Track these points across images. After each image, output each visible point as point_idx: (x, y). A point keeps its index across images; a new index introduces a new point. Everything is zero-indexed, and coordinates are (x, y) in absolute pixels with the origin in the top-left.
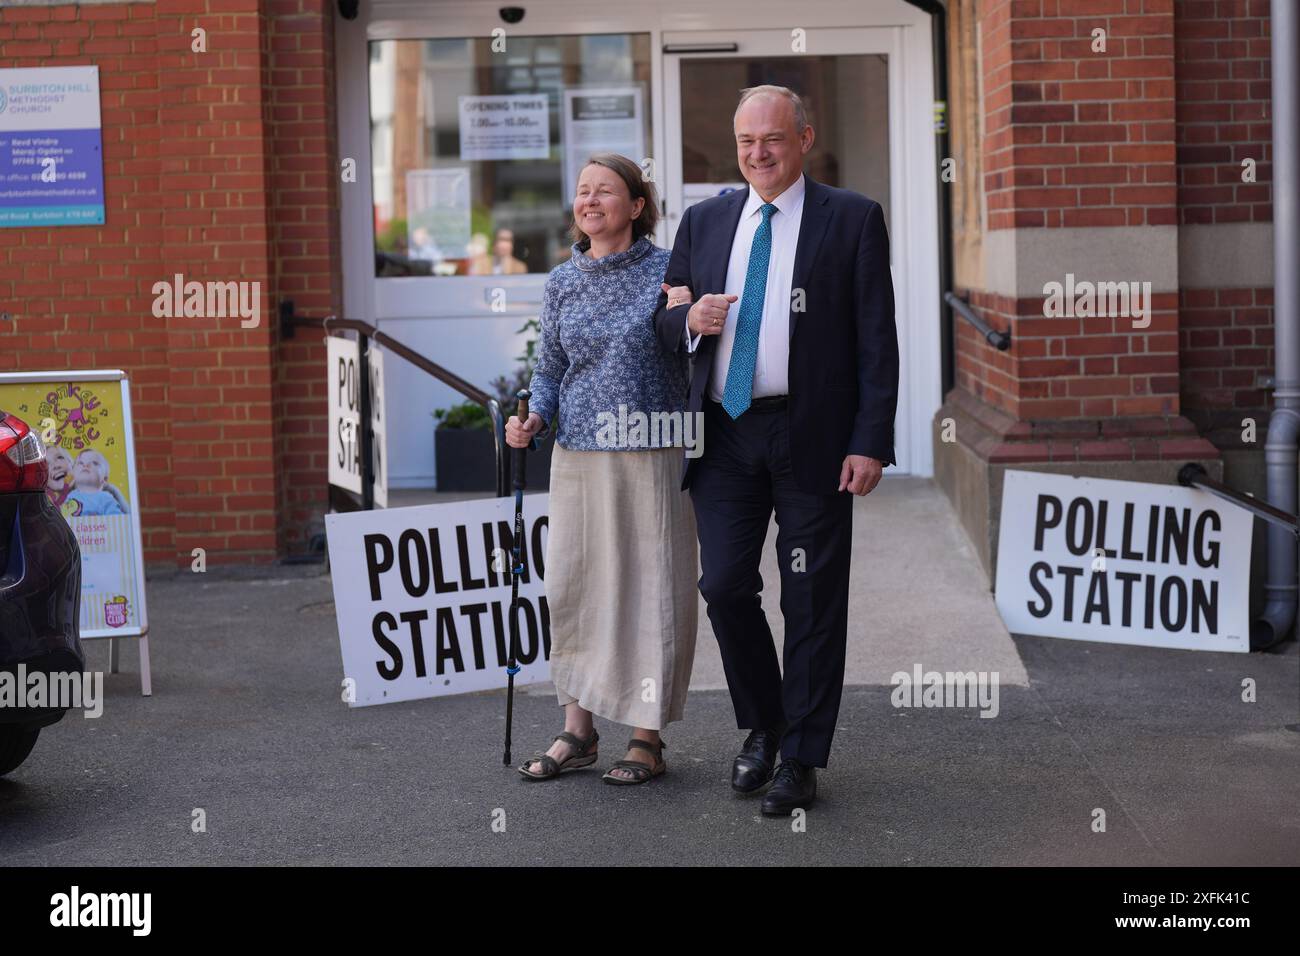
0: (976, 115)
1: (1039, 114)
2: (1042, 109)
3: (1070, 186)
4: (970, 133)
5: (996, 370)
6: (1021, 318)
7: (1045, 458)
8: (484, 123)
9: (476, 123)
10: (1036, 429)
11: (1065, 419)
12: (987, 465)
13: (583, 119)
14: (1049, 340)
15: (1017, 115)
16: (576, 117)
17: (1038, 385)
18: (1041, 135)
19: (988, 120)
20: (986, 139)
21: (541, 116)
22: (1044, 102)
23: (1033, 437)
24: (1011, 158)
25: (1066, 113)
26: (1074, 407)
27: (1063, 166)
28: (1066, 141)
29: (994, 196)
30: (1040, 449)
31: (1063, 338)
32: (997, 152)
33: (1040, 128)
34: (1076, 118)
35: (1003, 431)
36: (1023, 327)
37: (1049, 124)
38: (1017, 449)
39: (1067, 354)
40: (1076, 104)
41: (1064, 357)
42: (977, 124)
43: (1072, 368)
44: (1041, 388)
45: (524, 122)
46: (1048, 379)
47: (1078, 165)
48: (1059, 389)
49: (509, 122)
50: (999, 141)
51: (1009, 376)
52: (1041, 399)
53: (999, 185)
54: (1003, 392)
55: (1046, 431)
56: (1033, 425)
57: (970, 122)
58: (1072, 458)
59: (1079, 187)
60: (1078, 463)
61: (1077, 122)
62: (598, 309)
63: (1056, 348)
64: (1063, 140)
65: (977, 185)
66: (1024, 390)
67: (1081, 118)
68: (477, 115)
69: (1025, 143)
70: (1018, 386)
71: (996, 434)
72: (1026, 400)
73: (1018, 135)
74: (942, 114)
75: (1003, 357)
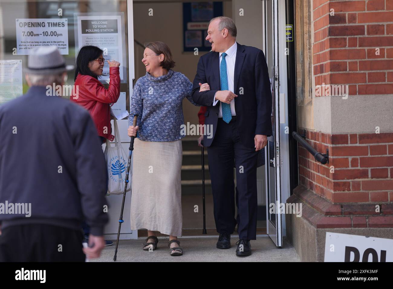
0: (309, 32)
1: (345, 31)
2: (346, 28)
3: (362, 72)
4: (306, 42)
5: (321, 175)
6: (334, 146)
7: (349, 226)
8: (31, 34)
9: (26, 34)
10: (343, 209)
11: (360, 203)
12: (316, 229)
13: (87, 33)
14: (350, 158)
15: (331, 31)
16: (84, 32)
17: (345, 183)
18: (346, 43)
19: (315, 34)
20: (314, 46)
21: (64, 31)
22: (347, 24)
23: (341, 213)
24: (328, 56)
25: (360, 30)
26: (365, 197)
27: (358, 61)
28: (360, 46)
29: (319, 77)
30: (346, 220)
31: (358, 157)
32: (321, 53)
33: (345, 39)
34: (366, 33)
35: (325, 210)
36: (335, 151)
37: (350, 37)
38: (333, 220)
39: (361, 167)
40: (366, 25)
41: (359, 168)
42: (310, 37)
43: (364, 174)
44: (346, 186)
45: (54, 34)
46: (350, 180)
47: (367, 59)
48: (357, 186)
49: (45, 34)
50: (322, 46)
51: (327, 178)
52: (346, 192)
53: (322, 72)
54: (325, 188)
55: (349, 210)
56: (342, 207)
57: (306, 36)
58: (364, 225)
59: (367, 72)
60: (368, 228)
61: (366, 35)
62: (159, 94)
63: (354, 162)
64: (358, 46)
65: (310, 72)
66: (336, 186)
67: (368, 34)
68: (27, 29)
69: (336, 47)
70: (333, 184)
71: (321, 212)
72: (337, 192)
73: (332, 43)
74: (290, 31)
75: (324, 167)
